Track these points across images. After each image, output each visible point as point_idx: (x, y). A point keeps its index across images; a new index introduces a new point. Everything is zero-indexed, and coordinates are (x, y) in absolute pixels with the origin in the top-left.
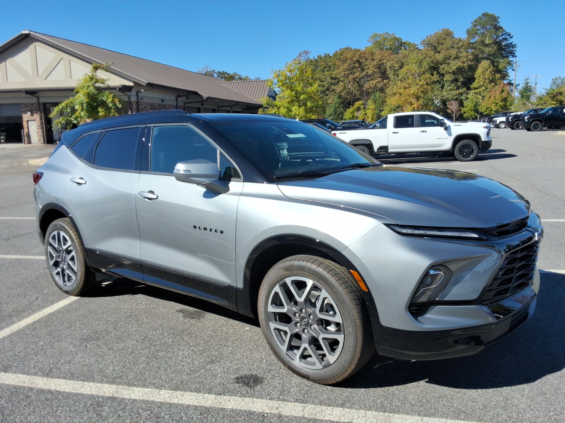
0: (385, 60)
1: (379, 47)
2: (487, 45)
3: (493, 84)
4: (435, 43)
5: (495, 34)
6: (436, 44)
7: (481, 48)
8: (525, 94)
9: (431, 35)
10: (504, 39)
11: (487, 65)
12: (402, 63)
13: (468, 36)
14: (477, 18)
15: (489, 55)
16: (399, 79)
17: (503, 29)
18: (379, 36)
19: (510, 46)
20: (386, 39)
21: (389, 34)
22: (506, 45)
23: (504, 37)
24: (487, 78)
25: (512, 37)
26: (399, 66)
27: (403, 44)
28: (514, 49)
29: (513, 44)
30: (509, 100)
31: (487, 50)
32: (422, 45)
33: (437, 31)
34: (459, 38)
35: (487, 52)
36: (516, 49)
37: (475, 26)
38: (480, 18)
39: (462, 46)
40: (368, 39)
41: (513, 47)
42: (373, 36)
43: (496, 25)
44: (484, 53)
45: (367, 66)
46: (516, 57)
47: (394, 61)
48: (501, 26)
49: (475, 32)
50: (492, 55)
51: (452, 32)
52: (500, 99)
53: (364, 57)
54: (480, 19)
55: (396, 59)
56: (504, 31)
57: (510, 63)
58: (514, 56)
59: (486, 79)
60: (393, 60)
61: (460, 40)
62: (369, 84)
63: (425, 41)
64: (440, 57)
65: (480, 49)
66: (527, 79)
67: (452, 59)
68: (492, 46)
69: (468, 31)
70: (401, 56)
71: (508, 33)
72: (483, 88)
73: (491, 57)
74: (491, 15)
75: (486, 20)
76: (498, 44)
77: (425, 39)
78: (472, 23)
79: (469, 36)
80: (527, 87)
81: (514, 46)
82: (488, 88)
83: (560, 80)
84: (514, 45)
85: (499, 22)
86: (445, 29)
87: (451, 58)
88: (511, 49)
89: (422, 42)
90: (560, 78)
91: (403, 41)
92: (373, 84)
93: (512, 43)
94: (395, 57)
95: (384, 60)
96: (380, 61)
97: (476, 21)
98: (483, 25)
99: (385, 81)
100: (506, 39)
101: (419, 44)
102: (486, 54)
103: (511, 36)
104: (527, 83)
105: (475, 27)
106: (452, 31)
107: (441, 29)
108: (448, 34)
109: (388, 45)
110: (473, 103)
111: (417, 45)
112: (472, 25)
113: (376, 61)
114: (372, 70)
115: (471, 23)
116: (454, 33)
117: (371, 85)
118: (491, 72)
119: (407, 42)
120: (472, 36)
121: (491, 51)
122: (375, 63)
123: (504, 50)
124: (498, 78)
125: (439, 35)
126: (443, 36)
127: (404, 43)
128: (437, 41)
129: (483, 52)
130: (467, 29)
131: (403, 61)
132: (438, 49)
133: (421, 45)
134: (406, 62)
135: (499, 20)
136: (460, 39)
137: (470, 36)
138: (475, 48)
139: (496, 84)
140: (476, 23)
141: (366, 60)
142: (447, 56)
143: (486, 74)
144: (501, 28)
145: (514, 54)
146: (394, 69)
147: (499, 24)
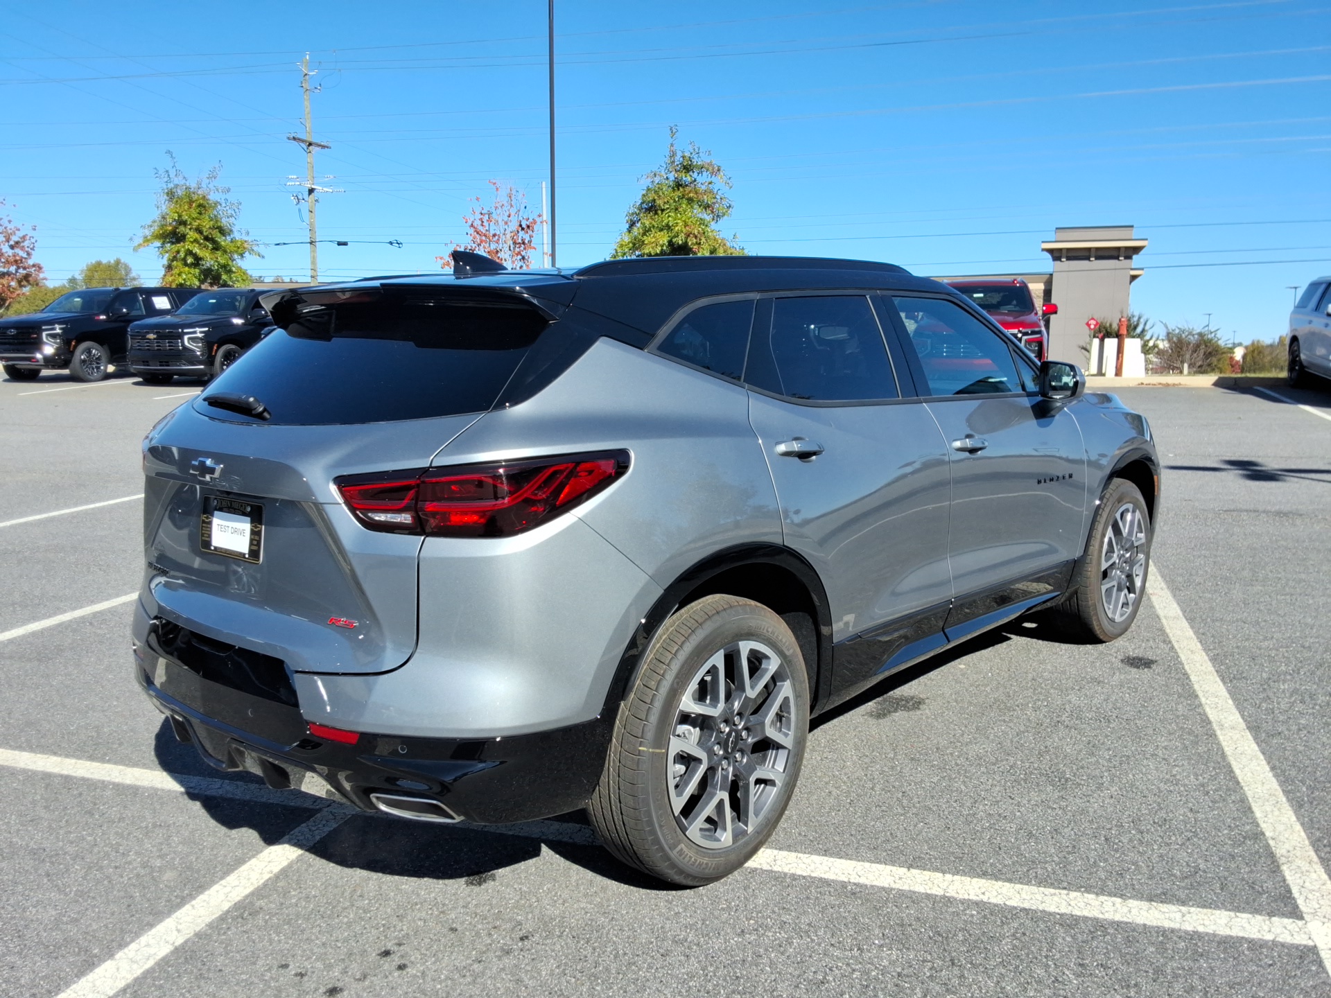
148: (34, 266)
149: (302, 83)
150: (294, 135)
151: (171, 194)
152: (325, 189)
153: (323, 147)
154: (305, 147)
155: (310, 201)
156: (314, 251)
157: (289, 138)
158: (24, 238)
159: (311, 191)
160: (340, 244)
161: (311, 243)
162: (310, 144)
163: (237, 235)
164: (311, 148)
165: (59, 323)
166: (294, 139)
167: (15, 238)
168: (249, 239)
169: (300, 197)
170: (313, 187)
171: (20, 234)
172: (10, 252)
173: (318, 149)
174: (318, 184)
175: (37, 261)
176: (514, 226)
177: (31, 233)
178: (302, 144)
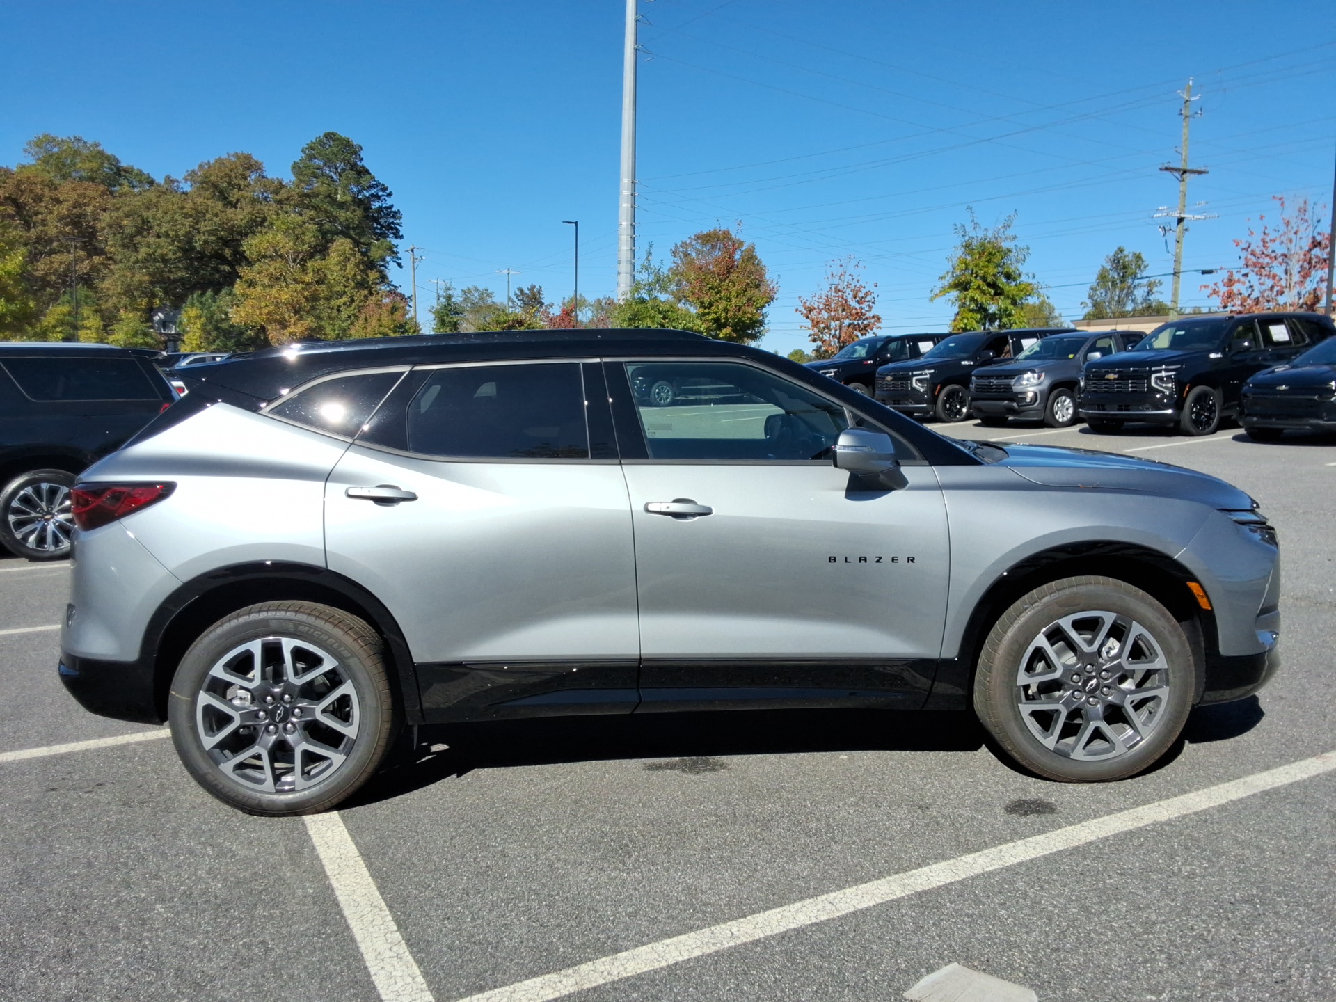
0: (91, 207)
1: (60, 170)
2: (342, 206)
3: (366, 292)
4: (223, 183)
5: (358, 184)
6: (225, 185)
7: (330, 208)
8: (447, 319)
9: (209, 163)
10: (373, 195)
11: (347, 248)
12: (143, 219)
13: (296, 177)
14: (314, 141)
15: (348, 227)
16: (140, 257)
17: (370, 174)
18: (59, 143)
19: (388, 214)
20: (76, 153)
21: (85, 143)
22: (380, 209)
23: (373, 191)
24: (350, 276)
25: (390, 195)
26: (136, 227)
27: (123, 173)
28: (397, 221)
29: (393, 210)
30: (410, 328)
31: (343, 215)
32: (189, 183)
33: (224, 156)
34: (277, 179)
35: (342, 219)
36: (401, 221)
37: (311, 157)
38: (320, 142)
39: (288, 199)
40: (27, 147)
41: (394, 217)
42: (42, 141)
43: (356, 164)
44: (335, 222)
45: (40, 216)
46: (401, 237)
47: (121, 213)
48: (367, 167)
49: (313, 173)
50: (354, 229)
51: (261, 164)
52: (392, 326)
53: (31, 191)
54: (321, 145)
55: (126, 209)
56: (373, 179)
57: (392, 251)
58: (397, 235)
59: (348, 279)
60: (117, 209)
61: (281, 185)
62: (52, 262)
63: (196, 174)
64: (239, 217)
65: (326, 211)
66: (449, 289)
67: (268, 226)
68: (352, 208)
69: (296, 168)
70: (139, 201)
71: (383, 185)
72: (345, 299)
73: (352, 232)
74: (344, 140)
75: (335, 150)
76: (363, 204)
77: (196, 168)
78: (303, 151)
79: (301, 181)
80: (449, 305)
81: (396, 215)
82: (355, 298)
83: (476, 294)
84: (395, 212)
85: (362, 159)
86: (242, 153)
87: (266, 224)
88: (391, 220)
89: (189, 175)
90: (477, 290)
91: (124, 164)
92: (61, 263)
93: (392, 206)
94: (122, 203)
95: (87, 205)
96: (75, 208)
97: (313, 149)
98: (329, 160)
99: (96, 259)
100: (378, 197)
101: (180, 179)
102: (341, 223)
103: (388, 192)
104: (449, 297)
105: (310, 160)
106: (260, 161)
107: (232, 153)
108: (250, 165)
109: (84, 168)
110: (335, 330)
111: (177, 181)
112: (303, 155)
113: (65, 205)
114: (56, 227)
115: (301, 149)
116: (264, 165)
117: (56, 265)
118: (357, 265)
119: (133, 168)
120: (306, 179)
121: (351, 218)
122: (64, 209)
123: (376, 220)
124: (374, 279)
125: (229, 166)
126: (241, 170)
127: (125, 171)
128: (227, 179)
129: (334, 220)
130: (295, 163)
131: (145, 214)
132: (233, 200)
133: (186, 182)
134: (154, 218)
135: (362, 154)
136: (281, 183)
137: (301, 178)
138: (315, 208)
139: (371, 293)
140: (312, 151)
141: (38, 199)
142: (256, 217)
143: (348, 268)
144: (367, 172)
145: (398, 231)
146: (123, 233)
147: (363, 162)
148: (873, 317)
149: (1181, 110)
150: (1166, 165)
151: (967, 246)
152: (1196, 217)
153: (1200, 173)
154: (1179, 177)
155: (1178, 230)
156: (1177, 283)
157: (1161, 169)
158: (866, 294)
159: (1180, 220)
160: (1204, 272)
161: (1175, 274)
162: (1185, 172)
163: (1023, 279)
164: (1185, 176)
165: (834, 368)
166: (1166, 169)
167: (861, 295)
168: (1034, 281)
169: (1167, 228)
170: (1182, 216)
171: (864, 291)
172: (858, 306)
173: (1192, 176)
174: (1189, 212)
175: (876, 313)
176: (1306, 244)
177: (872, 289)
178: (1176, 174)
